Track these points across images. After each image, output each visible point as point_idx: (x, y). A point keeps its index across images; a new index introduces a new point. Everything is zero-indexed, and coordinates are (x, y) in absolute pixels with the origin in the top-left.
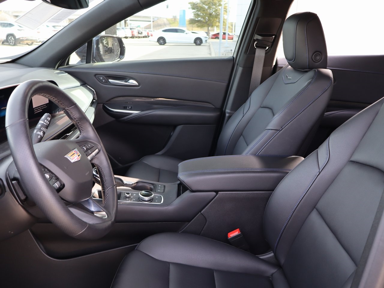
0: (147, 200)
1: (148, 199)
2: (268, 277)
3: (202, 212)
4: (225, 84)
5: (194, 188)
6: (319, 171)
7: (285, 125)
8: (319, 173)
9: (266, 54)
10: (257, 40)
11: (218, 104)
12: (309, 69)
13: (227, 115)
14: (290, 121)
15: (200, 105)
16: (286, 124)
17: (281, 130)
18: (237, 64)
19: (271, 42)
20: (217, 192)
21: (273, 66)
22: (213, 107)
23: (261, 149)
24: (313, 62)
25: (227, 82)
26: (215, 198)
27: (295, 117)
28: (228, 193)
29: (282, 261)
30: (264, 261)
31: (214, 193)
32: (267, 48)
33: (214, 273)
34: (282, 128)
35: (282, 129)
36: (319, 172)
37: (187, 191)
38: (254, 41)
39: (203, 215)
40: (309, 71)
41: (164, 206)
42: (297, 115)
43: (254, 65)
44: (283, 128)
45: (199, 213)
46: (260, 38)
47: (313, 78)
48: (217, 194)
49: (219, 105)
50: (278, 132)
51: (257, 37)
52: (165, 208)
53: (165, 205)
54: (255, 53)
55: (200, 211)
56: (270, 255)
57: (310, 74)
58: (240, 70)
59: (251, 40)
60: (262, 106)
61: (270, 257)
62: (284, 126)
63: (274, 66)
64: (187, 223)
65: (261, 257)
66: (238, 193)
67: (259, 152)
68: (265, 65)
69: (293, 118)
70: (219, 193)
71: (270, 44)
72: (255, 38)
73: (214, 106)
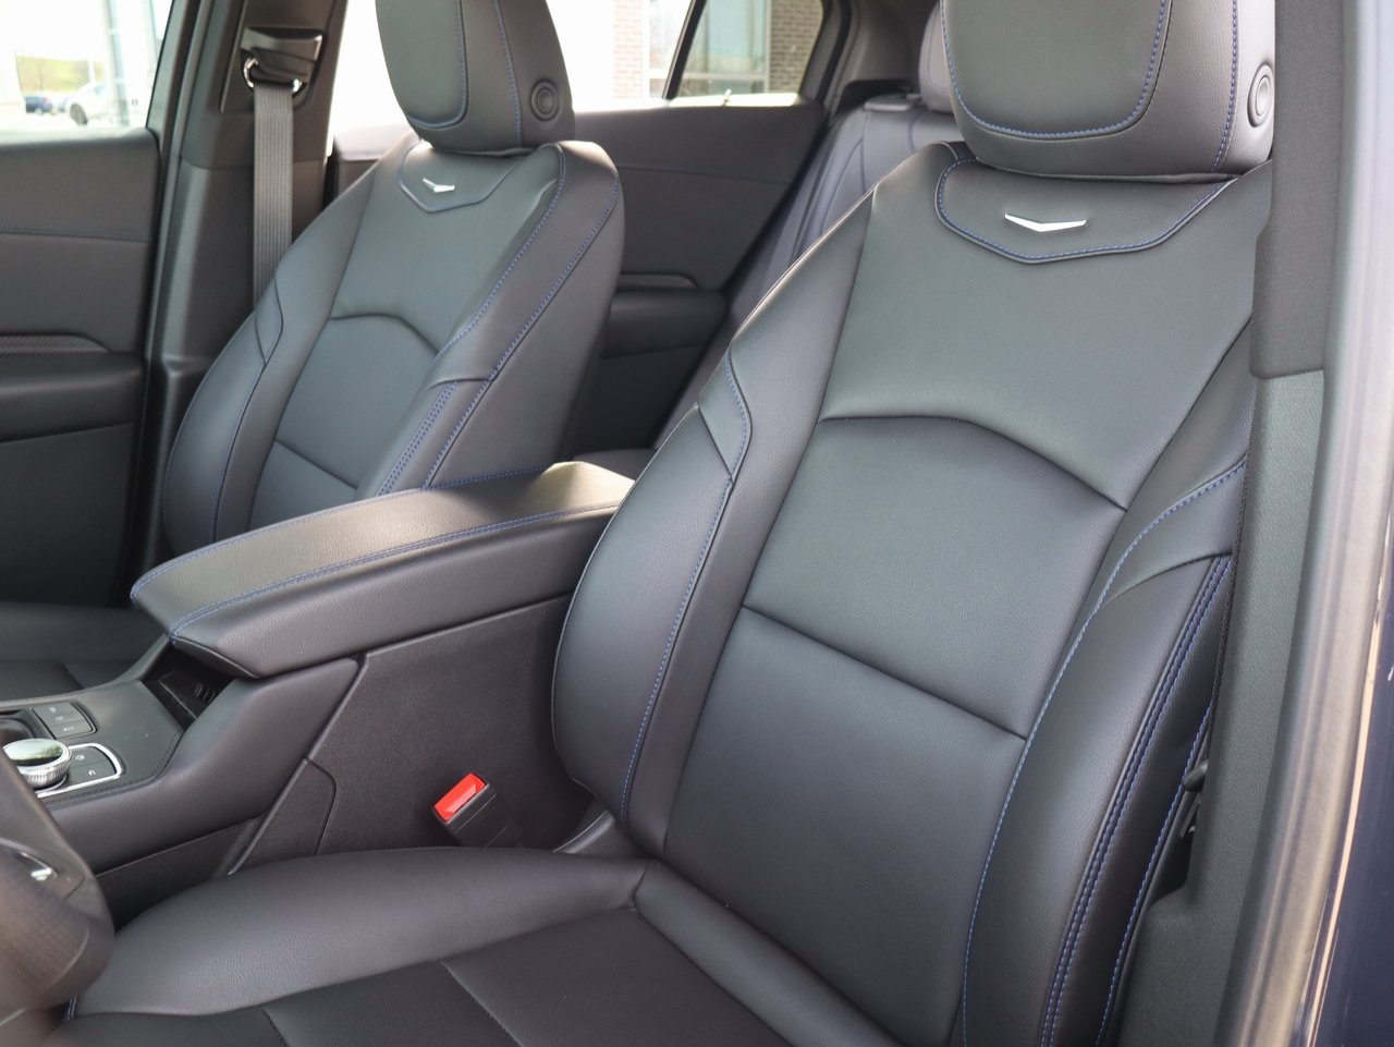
0: (42, 781)
1: (48, 774)
2: (624, 908)
3: (312, 756)
4: (139, 248)
5: (266, 664)
6: (727, 477)
7: (505, 358)
8: (731, 485)
9: (295, 109)
10: (256, 52)
11: (122, 335)
12: (523, 146)
13: (173, 375)
14: (518, 341)
15: (30, 349)
16: (508, 354)
17: (493, 376)
18: (180, 158)
19: (312, 61)
20: (358, 655)
21: (326, 161)
22: (99, 349)
23: (438, 462)
24: (535, 119)
25: (145, 235)
26: (357, 682)
27: (531, 323)
28: (401, 649)
29: (656, 829)
30: (588, 857)
31: (350, 664)
32: (297, 85)
33: (449, 969)
34: (496, 369)
35: (496, 372)
36: (731, 479)
37: (227, 688)
38: (245, 55)
39: (318, 767)
40: (526, 155)
41: (143, 780)
42: (537, 314)
43: (256, 158)
44: (499, 367)
45: (300, 761)
46: (266, 42)
47: (557, 175)
48: (361, 662)
49: (124, 338)
50: (485, 388)
51: (250, 39)
52: (152, 786)
53: (148, 777)
54: (251, 108)
55: (305, 756)
56: (601, 829)
57: (538, 163)
58: (198, 180)
59: (229, 52)
60: (335, 313)
61: (603, 837)
62: (502, 363)
63: (329, 158)
64: (251, 825)
65: (574, 850)
66: (439, 639)
67: (430, 477)
68: (297, 158)
69: (527, 327)
70: (368, 655)
71: (309, 68)
72: (247, 44)
73: (100, 344)
